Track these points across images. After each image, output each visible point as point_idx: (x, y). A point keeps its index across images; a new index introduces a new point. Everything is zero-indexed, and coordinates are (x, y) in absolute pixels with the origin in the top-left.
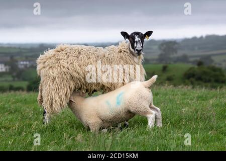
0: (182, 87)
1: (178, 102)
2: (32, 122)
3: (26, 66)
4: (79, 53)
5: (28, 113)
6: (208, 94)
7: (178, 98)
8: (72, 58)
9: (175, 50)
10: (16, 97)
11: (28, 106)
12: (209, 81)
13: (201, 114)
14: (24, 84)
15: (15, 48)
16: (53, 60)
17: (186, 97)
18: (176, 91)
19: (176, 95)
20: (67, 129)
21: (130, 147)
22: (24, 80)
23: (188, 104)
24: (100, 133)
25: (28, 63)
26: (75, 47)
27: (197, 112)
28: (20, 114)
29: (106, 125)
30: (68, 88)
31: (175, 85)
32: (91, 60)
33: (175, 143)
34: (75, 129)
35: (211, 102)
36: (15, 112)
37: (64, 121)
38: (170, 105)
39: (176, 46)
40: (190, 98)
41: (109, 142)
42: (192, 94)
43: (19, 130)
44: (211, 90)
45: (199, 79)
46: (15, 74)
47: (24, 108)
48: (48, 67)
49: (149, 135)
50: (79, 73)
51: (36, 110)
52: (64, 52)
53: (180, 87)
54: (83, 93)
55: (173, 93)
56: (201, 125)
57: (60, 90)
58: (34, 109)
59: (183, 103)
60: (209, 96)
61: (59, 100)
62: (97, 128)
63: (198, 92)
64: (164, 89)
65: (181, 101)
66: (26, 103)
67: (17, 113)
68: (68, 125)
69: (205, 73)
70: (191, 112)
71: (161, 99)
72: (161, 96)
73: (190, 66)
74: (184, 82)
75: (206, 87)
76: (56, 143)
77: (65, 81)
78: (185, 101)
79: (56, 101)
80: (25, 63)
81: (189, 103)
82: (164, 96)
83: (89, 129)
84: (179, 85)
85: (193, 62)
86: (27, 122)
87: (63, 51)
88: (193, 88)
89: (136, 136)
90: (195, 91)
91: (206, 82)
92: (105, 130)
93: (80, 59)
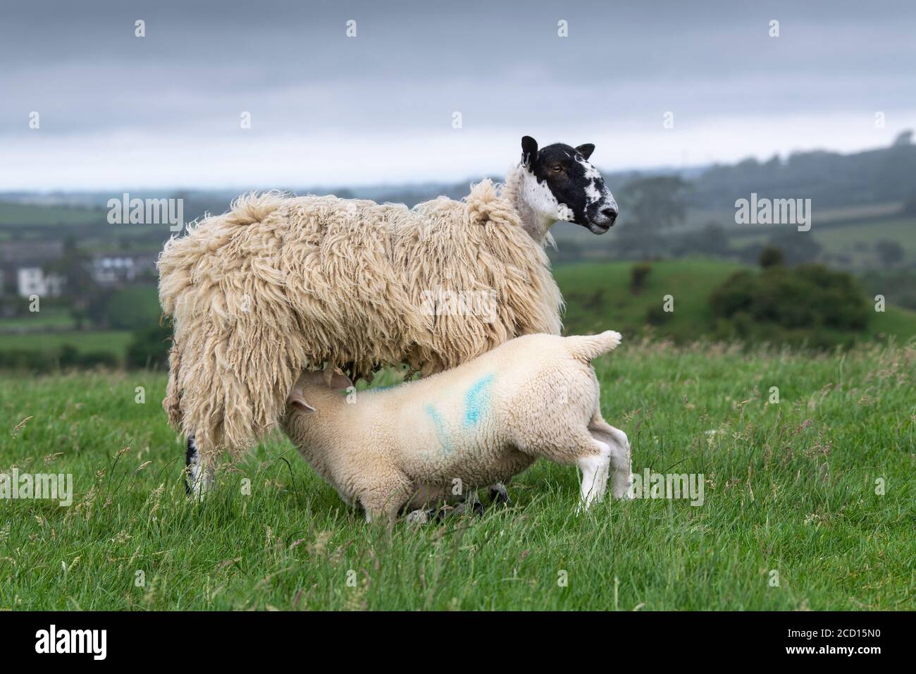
0: (707, 349)
1: (691, 406)
2: (146, 487)
3: (122, 274)
4: (322, 227)
5: (133, 453)
6: (802, 373)
7: (692, 390)
8: (295, 249)
9: (677, 211)
10: (88, 394)
11: (130, 425)
12: (805, 322)
13: (776, 450)
14: (118, 343)
15: (81, 209)
16: (224, 258)
17: (721, 385)
18: (682, 363)
19: (684, 378)
20: (277, 512)
21: (515, 578)
22: (117, 326)
23: (728, 414)
24: (401, 525)
25: (129, 263)
26: (306, 204)
27: (760, 443)
28: (103, 456)
29: (425, 494)
30: (283, 362)
31: (679, 342)
32: (368, 254)
33: (682, 561)
34: (308, 511)
35: (812, 404)
36: (82, 449)
37: (268, 482)
38: (660, 417)
39: (681, 192)
40: (733, 391)
41: (434, 561)
42: (740, 372)
43: (100, 519)
44: (814, 357)
45: (769, 315)
46: (81, 305)
47: (116, 433)
48: (205, 285)
49: (584, 531)
50: (323, 305)
51: (162, 443)
52: (263, 228)
53: (695, 345)
54: (335, 375)
55: (670, 371)
56: (777, 490)
57: (252, 374)
58: (153, 436)
59: (709, 408)
60: (804, 379)
61: (248, 409)
62: (391, 508)
63: (766, 365)
64: (638, 358)
65: (703, 403)
66: (122, 415)
67: (90, 452)
68: (282, 496)
69: (788, 293)
70: (740, 442)
71: (628, 394)
72: (628, 381)
73: (733, 266)
74: (713, 328)
75: (795, 346)
76: (237, 564)
77: (272, 336)
78: (717, 402)
79: (236, 416)
80: (118, 263)
81: (730, 409)
82: (639, 385)
83: (361, 512)
84: (694, 340)
85: (745, 254)
86: (128, 487)
87: (259, 221)
88: (746, 350)
89: (535, 536)
90: (751, 364)
91: (791, 325)
92: (420, 516)
93: (324, 249)
